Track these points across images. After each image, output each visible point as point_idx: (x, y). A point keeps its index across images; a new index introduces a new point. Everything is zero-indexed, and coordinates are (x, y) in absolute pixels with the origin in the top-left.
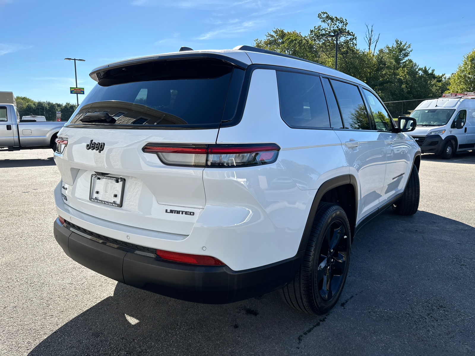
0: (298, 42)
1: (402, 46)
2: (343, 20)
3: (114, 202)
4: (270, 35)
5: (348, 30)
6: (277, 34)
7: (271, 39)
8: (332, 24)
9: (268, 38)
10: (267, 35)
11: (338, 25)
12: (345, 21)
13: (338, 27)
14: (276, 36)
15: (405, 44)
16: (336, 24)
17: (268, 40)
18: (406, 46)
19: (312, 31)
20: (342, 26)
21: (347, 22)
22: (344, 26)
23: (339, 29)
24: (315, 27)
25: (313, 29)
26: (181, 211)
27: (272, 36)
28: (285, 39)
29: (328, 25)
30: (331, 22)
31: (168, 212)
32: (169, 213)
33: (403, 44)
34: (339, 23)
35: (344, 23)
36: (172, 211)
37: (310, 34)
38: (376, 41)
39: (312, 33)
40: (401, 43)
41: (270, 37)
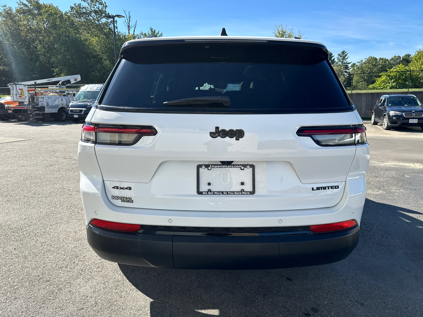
0: (59, 17)
1: (155, 34)
2: (102, 2)
3: (242, 191)
4: (22, 3)
5: (109, 13)
6: (32, 4)
7: (24, 8)
8: (92, 4)
9: (20, 6)
10: (19, 3)
11: (99, 7)
12: (104, 3)
13: (98, 8)
14: (31, 6)
15: (158, 32)
16: (95, 5)
17: (20, 9)
18: (159, 34)
19: (72, 8)
20: (102, 8)
21: (106, 4)
22: (104, 8)
23: (100, 10)
24: (75, 4)
25: (73, 6)
26: (327, 187)
27: (26, 5)
28: (43, 11)
29: (89, 5)
30: (91, 2)
31: (314, 189)
32: (316, 190)
33: (157, 32)
34: (99, 4)
35: (103, 5)
36: (318, 189)
37: (70, 10)
38: (134, 27)
39: (72, 10)
40: (155, 32)
41: (23, 6)
